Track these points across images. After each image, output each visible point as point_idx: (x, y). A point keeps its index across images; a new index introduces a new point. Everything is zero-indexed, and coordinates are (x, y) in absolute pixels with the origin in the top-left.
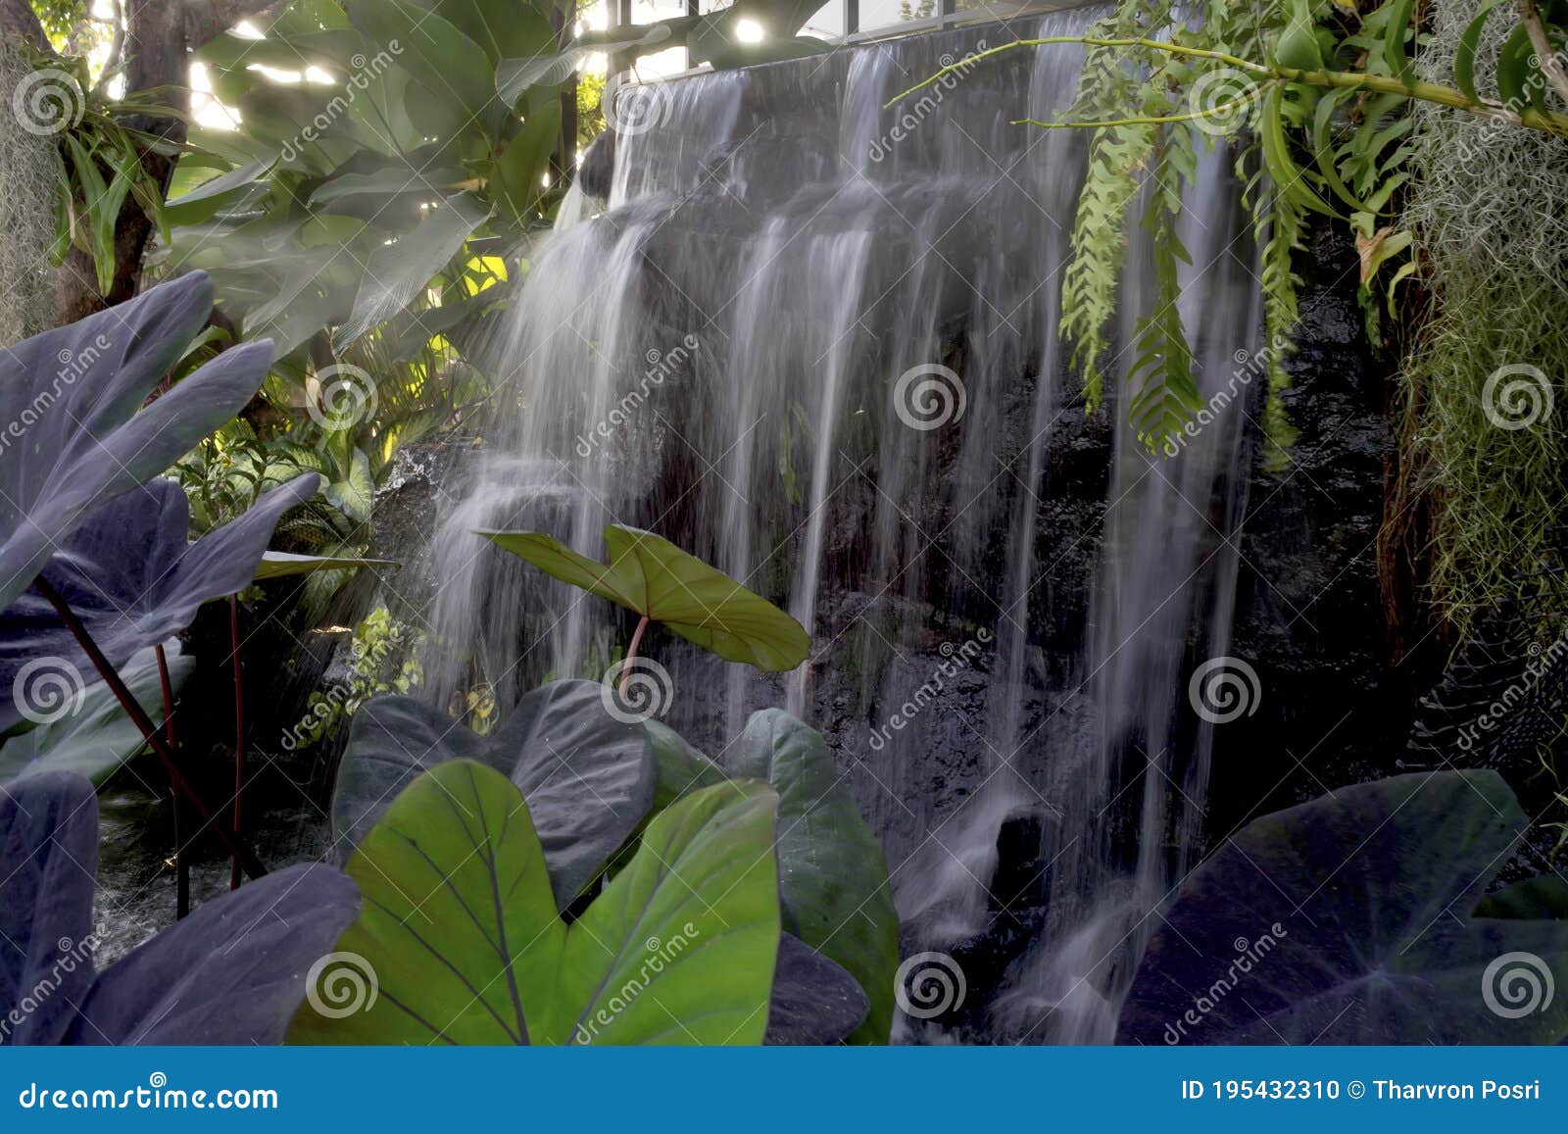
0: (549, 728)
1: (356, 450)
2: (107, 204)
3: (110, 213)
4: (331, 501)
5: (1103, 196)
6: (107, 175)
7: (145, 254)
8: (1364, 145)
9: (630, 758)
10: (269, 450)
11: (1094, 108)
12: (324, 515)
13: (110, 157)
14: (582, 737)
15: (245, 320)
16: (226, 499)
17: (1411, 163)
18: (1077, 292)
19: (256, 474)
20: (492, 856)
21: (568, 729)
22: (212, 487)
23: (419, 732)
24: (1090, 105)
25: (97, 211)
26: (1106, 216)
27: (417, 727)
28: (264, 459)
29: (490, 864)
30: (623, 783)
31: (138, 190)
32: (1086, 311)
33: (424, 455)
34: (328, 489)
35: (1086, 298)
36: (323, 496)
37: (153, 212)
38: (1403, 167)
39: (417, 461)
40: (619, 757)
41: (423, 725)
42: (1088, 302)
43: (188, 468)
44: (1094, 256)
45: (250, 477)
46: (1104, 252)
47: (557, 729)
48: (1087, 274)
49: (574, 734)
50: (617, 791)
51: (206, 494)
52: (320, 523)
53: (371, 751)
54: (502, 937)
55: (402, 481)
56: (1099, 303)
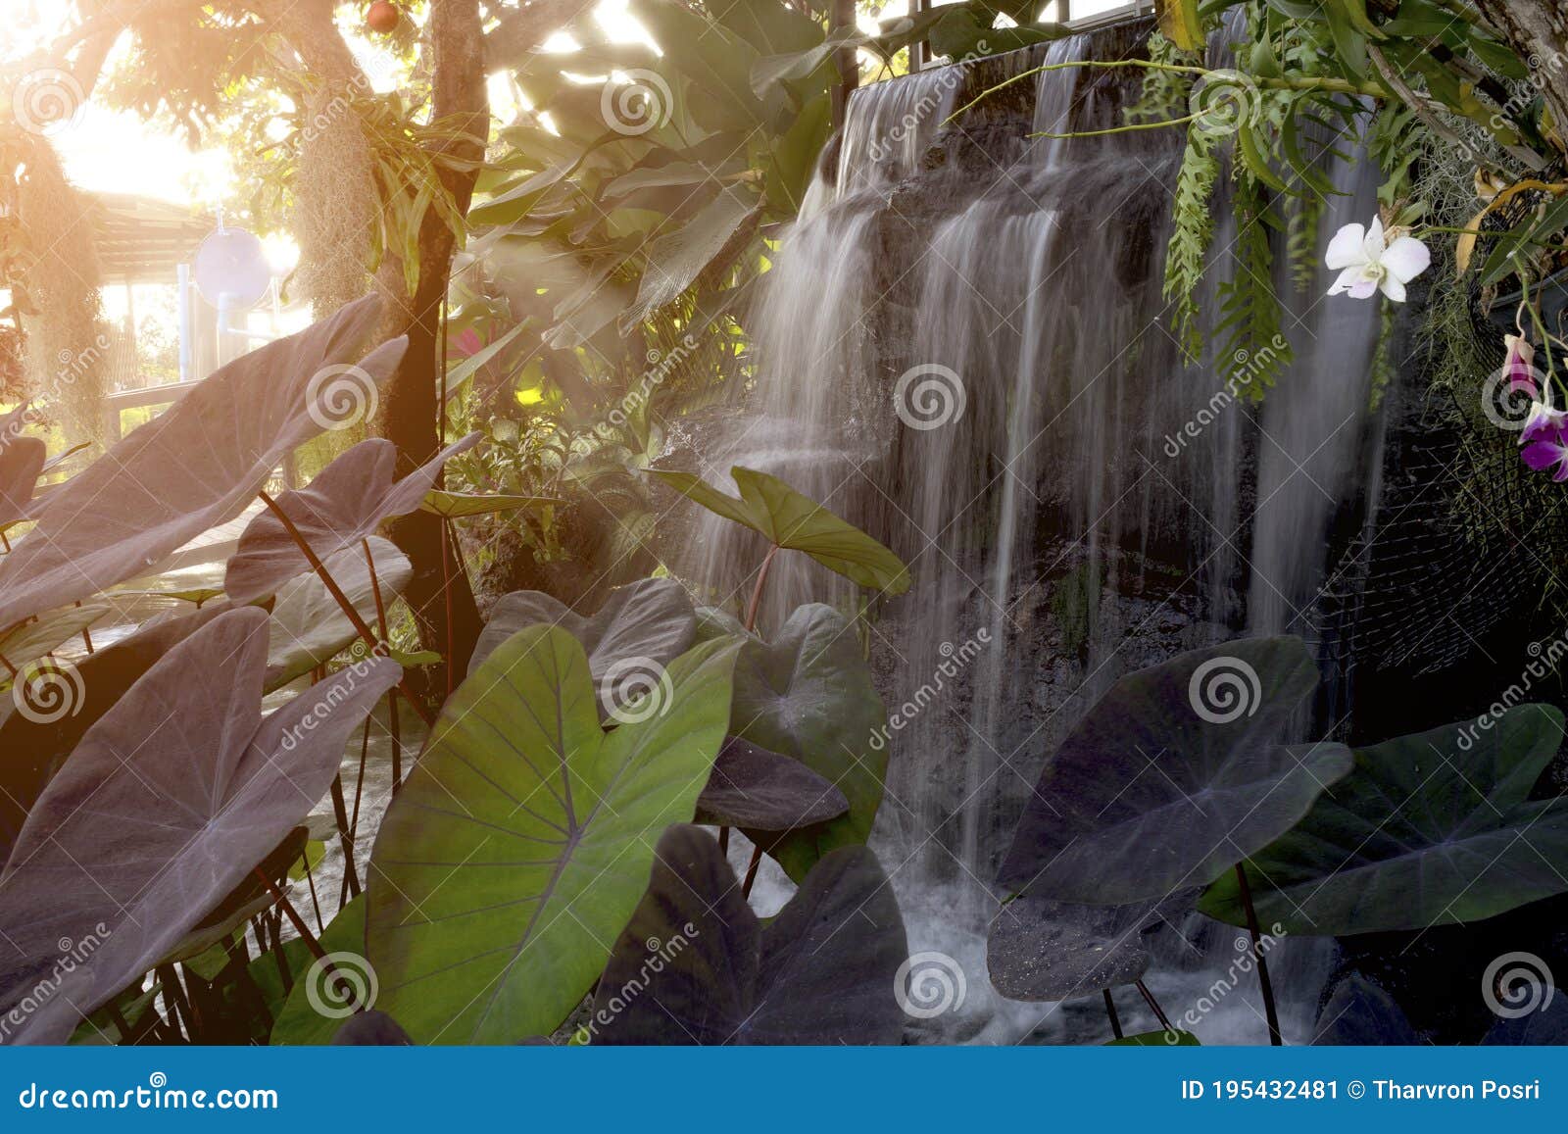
0: (630, 611)
1: (653, 424)
2: (412, 218)
3: (414, 227)
4: (631, 471)
5: (1192, 177)
6: (412, 192)
7: (452, 257)
8: (1386, 127)
9: (677, 628)
10: (574, 427)
11: (1155, 104)
12: (625, 484)
13: (414, 177)
14: (649, 616)
15: (555, 309)
16: (536, 470)
17: (1422, 142)
18: (1175, 262)
19: (562, 447)
20: (559, 688)
21: (643, 610)
22: (523, 459)
23: (539, 615)
24: (1151, 102)
25: (405, 225)
26: (1194, 195)
27: (537, 611)
28: (570, 434)
29: (557, 692)
30: (664, 645)
31: (439, 206)
32: (1182, 278)
33: (693, 425)
34: (629, 460)
35: (1182, 266)
36: (623, 466)
37: (452, 223)
38: (1416, 145)
39: (685, 432)
40: (670, 628)
41: (543, 609)
42: (1184, 271)
43: (503, 443)
44: (1185, 228)
45: (557, 450)
46: (1192, 226)
47: (635, 611)
48: (1182, 245)
49: (645, 614)
50: (661, 649)
51: (517, 465)
52: (623, 491)
53: (501, 627)
54: (560, 738)
55: (672, 449)
56: (1192, 271)
